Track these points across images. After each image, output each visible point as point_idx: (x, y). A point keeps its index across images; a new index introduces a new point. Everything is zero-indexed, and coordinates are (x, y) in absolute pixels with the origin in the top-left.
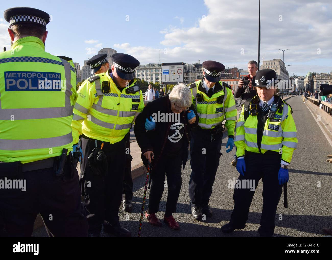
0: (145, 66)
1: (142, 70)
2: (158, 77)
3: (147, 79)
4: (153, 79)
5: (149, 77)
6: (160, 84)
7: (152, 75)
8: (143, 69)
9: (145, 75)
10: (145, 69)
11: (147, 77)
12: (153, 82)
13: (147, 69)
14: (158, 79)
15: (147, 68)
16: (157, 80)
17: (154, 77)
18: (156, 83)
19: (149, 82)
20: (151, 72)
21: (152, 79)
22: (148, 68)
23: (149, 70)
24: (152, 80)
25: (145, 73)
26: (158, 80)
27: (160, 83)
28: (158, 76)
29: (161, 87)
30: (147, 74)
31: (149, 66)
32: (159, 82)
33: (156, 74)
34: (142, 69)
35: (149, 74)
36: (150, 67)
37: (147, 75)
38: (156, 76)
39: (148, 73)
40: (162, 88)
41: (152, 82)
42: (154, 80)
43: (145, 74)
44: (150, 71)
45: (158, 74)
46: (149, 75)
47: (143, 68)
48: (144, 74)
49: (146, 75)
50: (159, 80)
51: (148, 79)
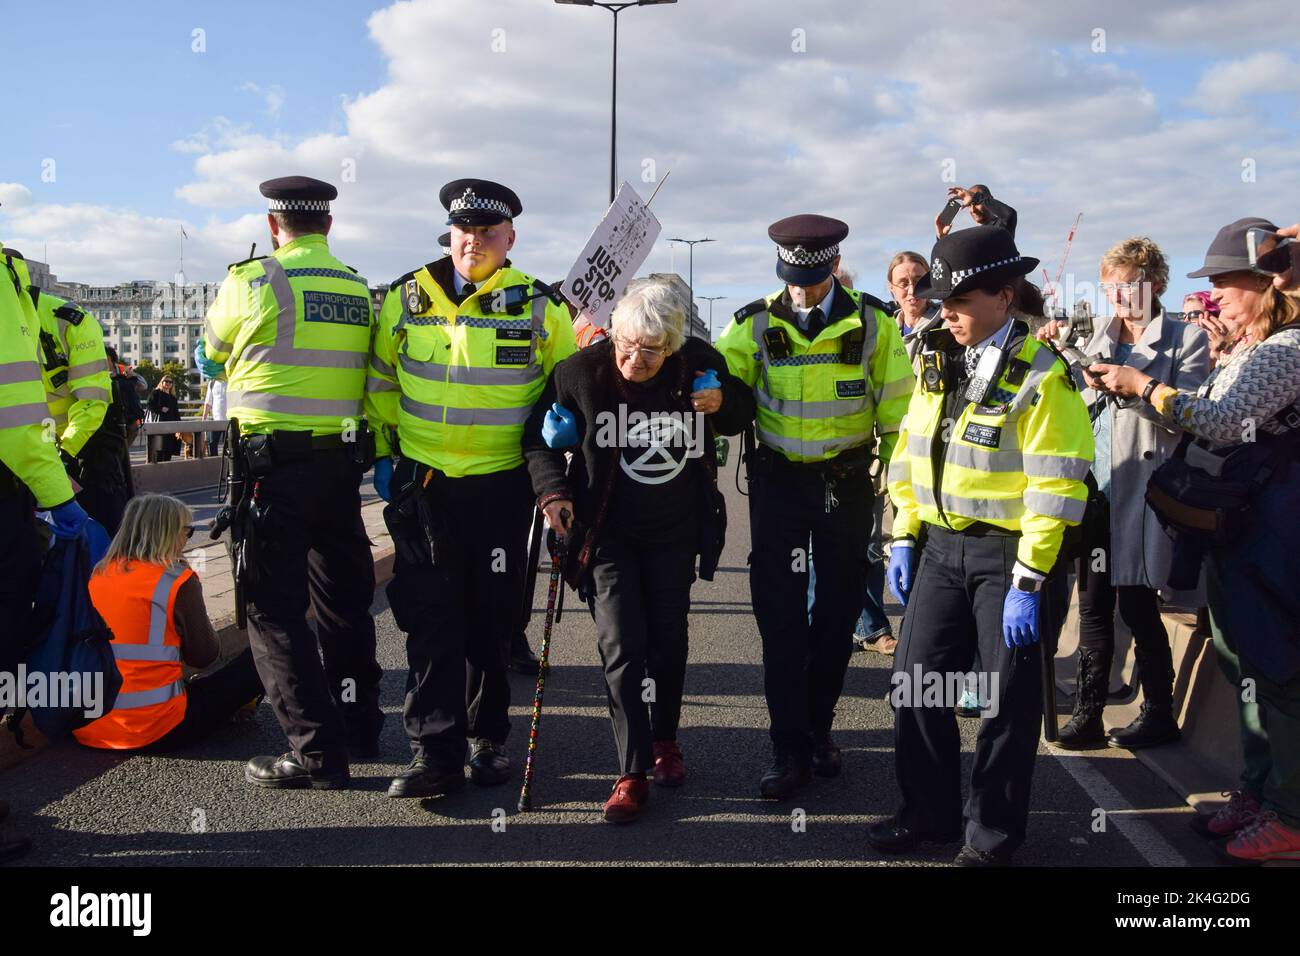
0: (114, 292)
1: (102, 308)
2: (176, 339)
3: (127, 348)
4: (154, 347)
5: (134, 339)
6: (185, 371)
7: (146, 332)
8: (107, 304)
9: (112, 329)
10: (115, 305)
11: (126, 339)
12: (154, 362)
13: (121, 304)
14: (174, 349)
15: (122, 300)
16: (169, 355)
17: (156, 339)
18: (168, 366)
19: (133, 363)
20: (142, 318)
21: (147, 348)
22: (129, 299)
23: (132, 308)
24: (148, 355)
25: (113, 323)
26: (176, 355)
27: (186, 367)
28: (177, 335)
29: (187, 384)
30: (126, 325)
31: (135, 292)
32: (180, 362)
33: (164, 327)
34: (100, 304)
35: (133, 328)
36: (139, 297)
37: (126, 332)
38: (163, 335)
39: (129, 322)
40: (196, 386)
41: (150, 360)
42: (156, 355)
43: (117, 326)
44: (139, 315)
45: (177, 326)
46: (132, 331)
47: (106, 298)
48: (109, 326)
49: (118, 330)
50: (181, 355)
51: (129, 346)
